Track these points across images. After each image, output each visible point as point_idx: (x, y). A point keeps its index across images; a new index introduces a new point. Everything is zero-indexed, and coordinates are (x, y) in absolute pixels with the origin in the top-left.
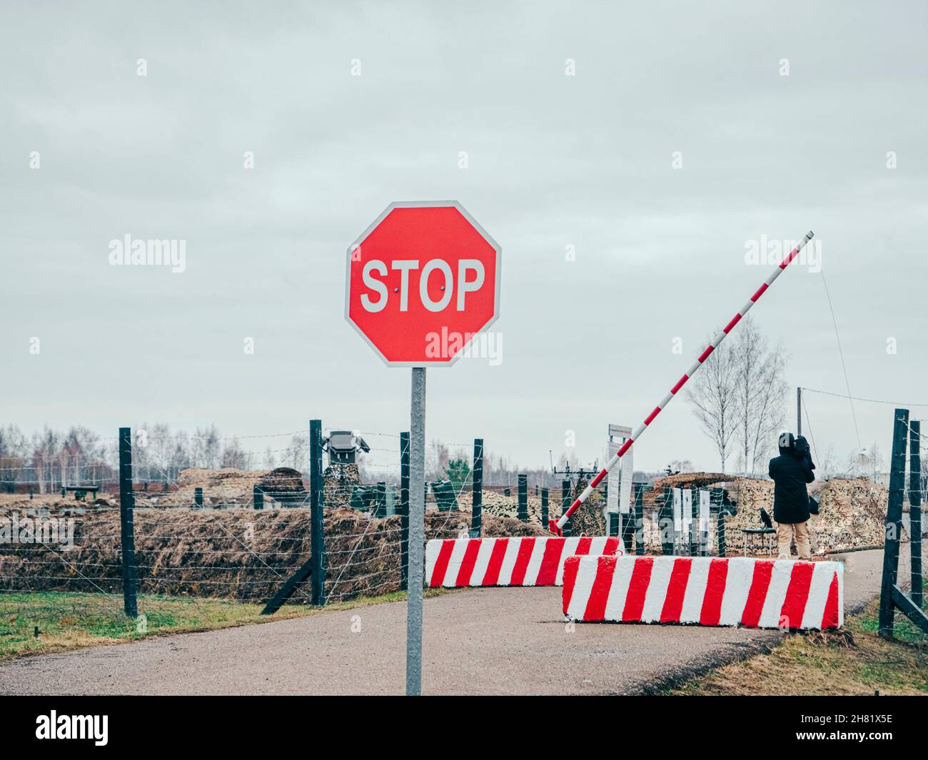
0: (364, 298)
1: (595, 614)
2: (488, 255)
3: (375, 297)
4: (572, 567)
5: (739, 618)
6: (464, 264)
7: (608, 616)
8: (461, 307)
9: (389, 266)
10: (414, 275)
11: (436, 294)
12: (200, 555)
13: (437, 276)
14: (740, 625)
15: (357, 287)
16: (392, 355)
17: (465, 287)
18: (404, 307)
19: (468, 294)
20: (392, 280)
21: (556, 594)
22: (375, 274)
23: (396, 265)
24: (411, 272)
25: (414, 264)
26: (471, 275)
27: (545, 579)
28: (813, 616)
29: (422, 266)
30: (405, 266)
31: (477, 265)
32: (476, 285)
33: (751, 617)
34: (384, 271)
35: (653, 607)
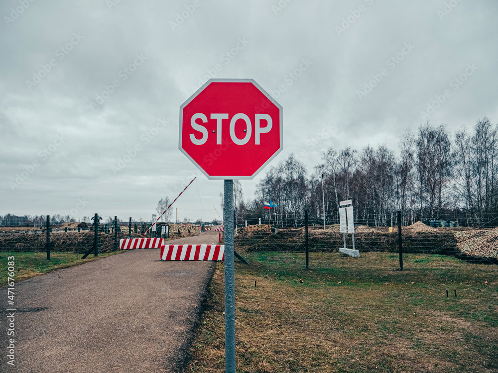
0: (192, 137)
1: (168, 258)
2: (275, 112)
3: (199, 135)
6: (258, 117)
7: (172, 259)
8: (257, 142)
9: (208, 117)
10: (226, 123)
11: (241, 133)
12: (66, 242)
13: (241, 125)
14: (203, 260)
15: (187, 129)
16: (212, 171)
17: (259, 130)
18: (219, 141)
19: (262, 135)
20: (211, 125)
22: (199, 121)
23: (213, 116)
24: (223, 120)
25: (226, 116)
26: (263, 123)
28: (220, 258)
29: (230, 117)
30: (219, 117)
31: (267, 117)
32: (267, 130)
33: (206, 258)
34: (205, 120)
35: (182, 257)
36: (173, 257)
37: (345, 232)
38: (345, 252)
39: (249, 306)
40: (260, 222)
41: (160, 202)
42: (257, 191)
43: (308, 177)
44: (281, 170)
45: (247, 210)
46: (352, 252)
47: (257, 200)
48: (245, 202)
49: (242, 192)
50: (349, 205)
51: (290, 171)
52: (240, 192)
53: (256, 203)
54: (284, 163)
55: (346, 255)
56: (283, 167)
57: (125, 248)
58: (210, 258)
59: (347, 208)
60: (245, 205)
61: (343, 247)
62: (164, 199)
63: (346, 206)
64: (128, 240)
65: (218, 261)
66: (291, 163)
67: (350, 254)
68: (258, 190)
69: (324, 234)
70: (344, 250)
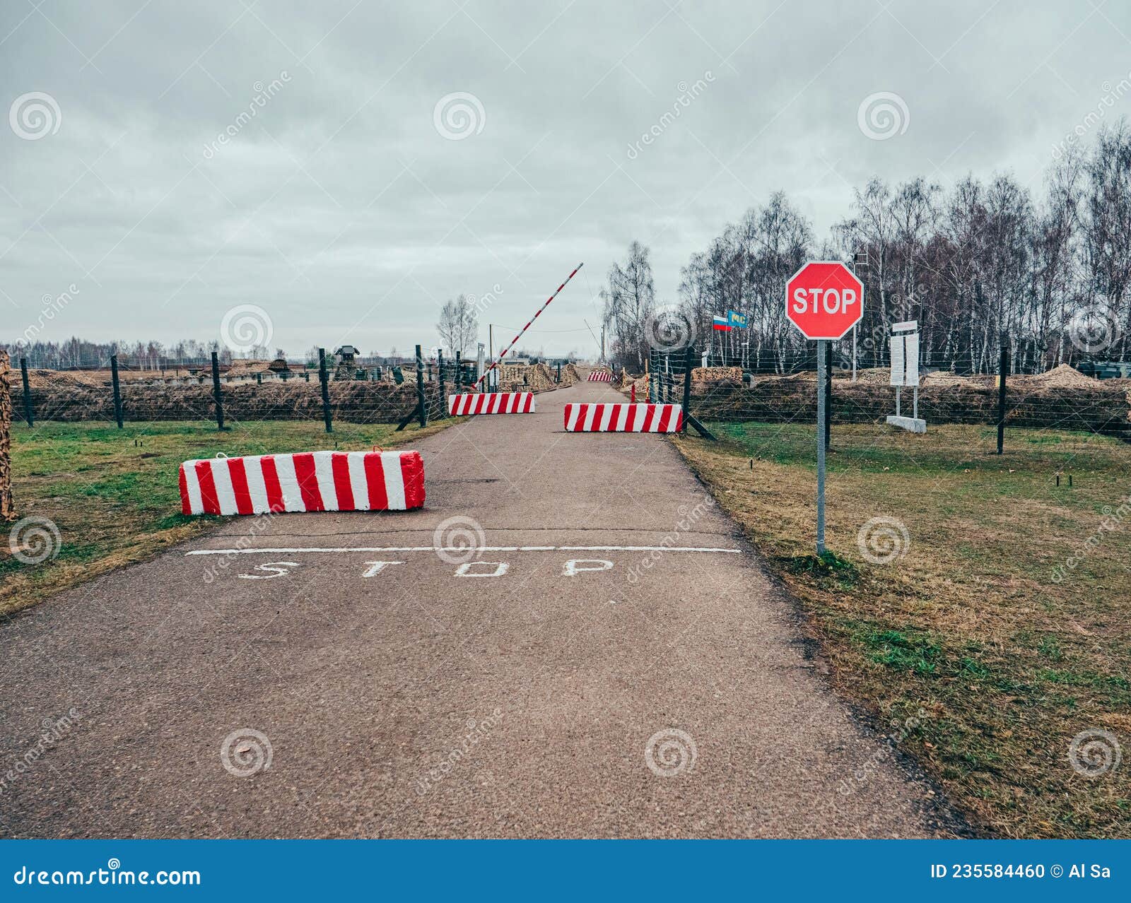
0: (795, 306)
1: (579, 428)
2: (857, 288)
3: (801, 306)
5: (641, 429)
6: (845, 292)
7: (585, 429)
8: (844, 311)
9: (807, 291)
10: (821, 296)
11: (832, 304)
13: (832, 297)
14: (642, 431)
17: (845, 302)
18: (815, 311)
19: (848, 306)
20: (810, 299)
22: (800, 295)
23: (811, 291)
24: (819, 294)
25: (820, 291)
26: (849, 297)
28: (672, 427)
29: (824, 292)
30: (815, 292)
31: (852, 292)
32: (852, 302)
33: (646, 428)
34: (805, 294)
35: (604, 425)
36: (588, 425)
37: (901, 383)
38: (901, 425)
40: (705, 360)
41: (446, 310)
42: (684, 285)
43: (814, 251)
44: (750, 235)
46: (912, 423)
47: (686, 307)
49: (654, 286)
50: (912, 332)
51: (772, 237)
52: (649, 286)
55: (898, 430)
57: (460, 412)
58: (654, 427)
59: (908, 337)
61: (894, 413)
62: (455, 304)
63: (905, 333)
64: (464, 398)
65: (669, 433)
66: (775, 216)
67: (907, 427)
68: (687, 282)
69: (857, 387)
70: (896, 419)
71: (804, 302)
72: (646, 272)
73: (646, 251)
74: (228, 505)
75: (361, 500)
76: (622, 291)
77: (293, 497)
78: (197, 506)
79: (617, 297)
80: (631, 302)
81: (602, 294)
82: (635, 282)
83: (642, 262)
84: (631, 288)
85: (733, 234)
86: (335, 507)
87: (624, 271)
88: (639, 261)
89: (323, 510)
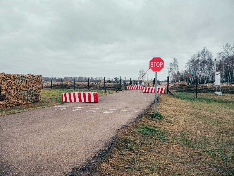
2: (163, 62)
3: (152, 66)
4: (143, 88)
6: (161, 63)
7: (146, 92)
10: (156, 64)
11: (158, 65)
13: (158, 64)
15: (150, 65)
16: (154, 71)
17: (161, 65)
18: (155, 66)
20: (154, 64)
21: (142, 90)
22: (152, 64)
26: (161, 64)
27: (141, 89)
28: (163, 92)
30: (155, 63)
32: (162, 65)
33: (158, 92)
35: (150, 91)
37: (217, 85)
38: (216, 93)
39: (169, 103)
40: (185, 81)
41: (140, 71)
42: (186, 66)
43: (213, 59)
44: (198, 56)
45: (181, 75)
46: (219, 93)
47: (186, 70)
48: (180, 72)
49: (179, 66)
51: (203, 56)
53: (186, 72)
54: (201, 52)
55: (216, 94)
56: (200, 54)
57: (129, 89)
58: (160, 92)
59: (219, 75)
60: (180, 73)
61: (216, 91)
62: (142, 70)
63: (218, 74)
64: (130, 86)
66: (204, 52)
67: (218, 94)
68: (187, 65)
69: (211, 86)
70: (216, 92)
71: (153, 65)
72: (177, 64)
73: (177, 60)
74: (68, 100)
75: (87, 101)
76: (172, 67)
77: (77, 100)
78: (64, 101)
79: (171, 68)
80: (174, 70)
81: (168, 68)
82: (175, 66)
83: (176, 62)
84: (174, 67)
85: (195, 56)
86: (84, 102)
87: (172, 63)
88: (175, 61)
89: (82, 102)
